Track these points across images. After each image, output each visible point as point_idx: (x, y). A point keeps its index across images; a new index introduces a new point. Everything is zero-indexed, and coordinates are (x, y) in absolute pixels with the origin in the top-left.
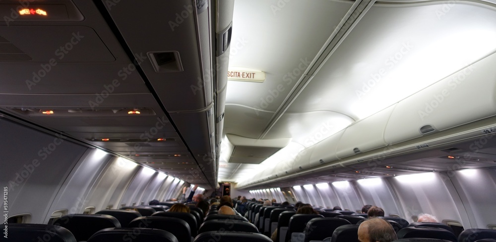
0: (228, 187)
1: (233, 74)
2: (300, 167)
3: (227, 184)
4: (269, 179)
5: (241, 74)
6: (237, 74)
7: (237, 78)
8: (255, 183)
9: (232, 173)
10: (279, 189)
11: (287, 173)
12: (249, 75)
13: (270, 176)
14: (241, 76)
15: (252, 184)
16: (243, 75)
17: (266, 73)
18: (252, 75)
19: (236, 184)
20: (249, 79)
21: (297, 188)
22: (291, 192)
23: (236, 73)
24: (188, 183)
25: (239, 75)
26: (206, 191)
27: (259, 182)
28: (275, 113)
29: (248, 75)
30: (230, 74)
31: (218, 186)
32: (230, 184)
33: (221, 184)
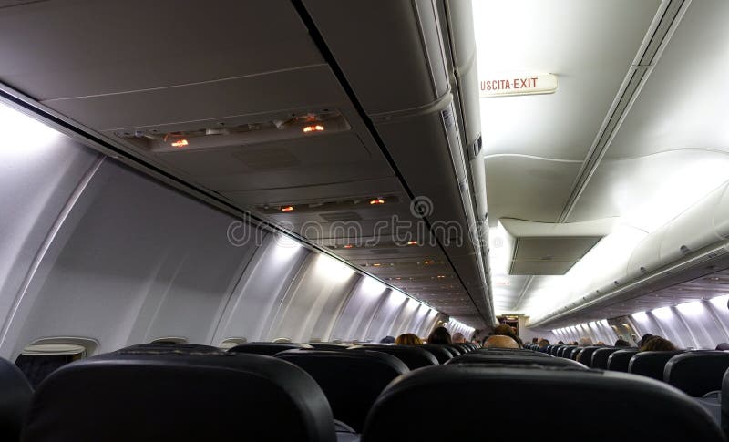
0: (514, 324)
1: (496, 85)
2: (642, 268)
3: (511, 318)
4: (585, 300)
5: (511, 82)
6: (505, 83)
7: (505, 91)
8: (560, 312)
9: (518, 298)
10: (605, 322)
11: (618, 285)
12: (527, 83)
13: (586, 295)
14: (512, 87)
15: (554, 314)
16: (515, 84)
17: (557, 75)
18: (532, 82)
19: (527, 318)
20: (528, 89)
21: (640, 317)
22: (629, 324)
23: (503, 81)
24: (443, 313)
25: (508, 86)
26: (477, 332)
27: (567, 309)
28: (585, 162)
29: (524, 83)
30: (491, 85)
31: (497, 322)
32: (517, 319)
33: (501, 319)
